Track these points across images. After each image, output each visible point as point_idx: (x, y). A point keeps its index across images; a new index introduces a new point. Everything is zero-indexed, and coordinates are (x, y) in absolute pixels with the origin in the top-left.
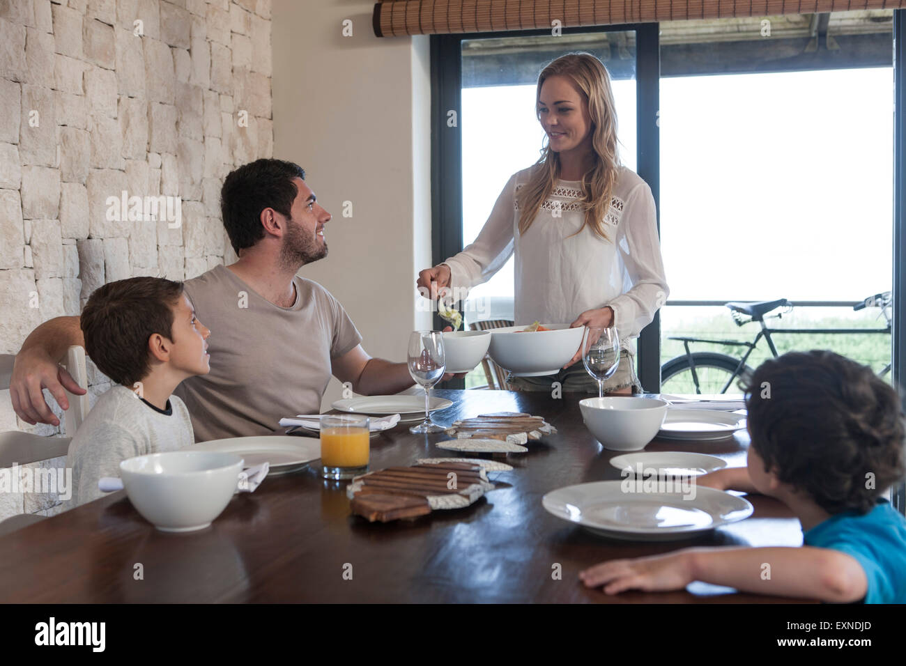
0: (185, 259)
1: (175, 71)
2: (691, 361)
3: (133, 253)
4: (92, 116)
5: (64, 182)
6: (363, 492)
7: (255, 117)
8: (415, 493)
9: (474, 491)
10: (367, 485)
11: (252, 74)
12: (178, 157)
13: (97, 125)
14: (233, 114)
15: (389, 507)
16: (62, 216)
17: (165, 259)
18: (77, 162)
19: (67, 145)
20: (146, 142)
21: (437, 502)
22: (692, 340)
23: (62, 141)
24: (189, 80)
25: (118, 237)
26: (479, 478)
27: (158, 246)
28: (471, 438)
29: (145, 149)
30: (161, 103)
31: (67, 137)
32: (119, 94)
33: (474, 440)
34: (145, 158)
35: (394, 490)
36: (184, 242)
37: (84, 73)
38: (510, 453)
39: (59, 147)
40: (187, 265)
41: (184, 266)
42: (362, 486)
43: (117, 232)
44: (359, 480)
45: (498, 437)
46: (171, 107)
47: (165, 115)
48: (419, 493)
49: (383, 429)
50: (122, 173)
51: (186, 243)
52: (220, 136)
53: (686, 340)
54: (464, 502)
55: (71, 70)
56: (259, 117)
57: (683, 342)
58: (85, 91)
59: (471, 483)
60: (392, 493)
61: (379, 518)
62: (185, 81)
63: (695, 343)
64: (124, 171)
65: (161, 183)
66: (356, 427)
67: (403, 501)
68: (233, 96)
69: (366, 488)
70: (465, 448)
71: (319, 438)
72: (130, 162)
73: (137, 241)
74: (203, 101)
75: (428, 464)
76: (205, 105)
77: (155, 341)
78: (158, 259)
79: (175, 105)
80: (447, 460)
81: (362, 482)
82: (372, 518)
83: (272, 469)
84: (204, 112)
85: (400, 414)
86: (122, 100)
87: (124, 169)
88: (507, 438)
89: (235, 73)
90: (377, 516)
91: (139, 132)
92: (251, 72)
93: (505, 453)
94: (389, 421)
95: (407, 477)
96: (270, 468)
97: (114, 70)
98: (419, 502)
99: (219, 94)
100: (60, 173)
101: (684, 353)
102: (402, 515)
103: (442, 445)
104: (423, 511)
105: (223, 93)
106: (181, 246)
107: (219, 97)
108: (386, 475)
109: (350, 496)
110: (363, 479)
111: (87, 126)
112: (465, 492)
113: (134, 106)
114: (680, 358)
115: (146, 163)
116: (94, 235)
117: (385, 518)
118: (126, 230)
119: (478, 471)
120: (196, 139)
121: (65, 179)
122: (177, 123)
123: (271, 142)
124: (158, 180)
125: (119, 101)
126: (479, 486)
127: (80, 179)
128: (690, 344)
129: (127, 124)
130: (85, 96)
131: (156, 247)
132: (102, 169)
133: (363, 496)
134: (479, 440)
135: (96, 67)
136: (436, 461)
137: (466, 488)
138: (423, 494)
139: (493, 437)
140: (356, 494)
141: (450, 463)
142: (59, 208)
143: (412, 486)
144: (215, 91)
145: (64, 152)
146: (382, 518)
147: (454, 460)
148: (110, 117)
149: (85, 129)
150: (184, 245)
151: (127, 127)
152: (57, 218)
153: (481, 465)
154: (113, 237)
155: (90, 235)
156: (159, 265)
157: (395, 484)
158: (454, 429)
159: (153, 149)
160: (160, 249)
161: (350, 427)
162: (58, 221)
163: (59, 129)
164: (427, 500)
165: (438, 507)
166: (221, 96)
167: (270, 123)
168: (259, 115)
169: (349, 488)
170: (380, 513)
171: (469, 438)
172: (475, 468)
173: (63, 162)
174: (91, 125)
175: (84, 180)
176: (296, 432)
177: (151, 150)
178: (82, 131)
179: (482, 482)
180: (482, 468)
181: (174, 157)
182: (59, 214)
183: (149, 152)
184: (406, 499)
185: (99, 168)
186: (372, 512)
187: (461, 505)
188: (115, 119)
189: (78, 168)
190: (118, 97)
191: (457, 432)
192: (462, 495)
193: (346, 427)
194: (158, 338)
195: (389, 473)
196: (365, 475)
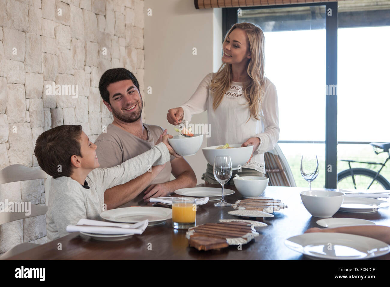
0: (101, 118)
1: (98, 26)
2: (352, 172)
3: (77, 115)
4: (59, 48)
5: (45, 80)
6: (194, 235)
7: (136, 48)
8: (220, 236)
9: (249, 236)
10: (196, 232)
11: (135, 27)
12: (99, 68)
13: (61, 53)
14: (125, 47)
15: (208, 243)
16: (44, 97)
17: (92, 118)
18: (51, 70)
19: (46, 62)
20: (84, 61)
21: (231, 241)
22: (352, 162)
23: (44, 60)
24: (105, 30)
25: (70, 107)
26: (251, 230)
27: (89, 112)
28: (245, 210)
29: (83, 64)
30: (91, 42)
31: (47, 58)
32: (71, 38)
33: (247, 211)
34: (83, 68)
35: (210, 235)
36: (101, 110)
37: (55, 28)
38: (265, 217)
39: (43, 64)
40: (103, 121)
41: (101, 122)
42: (194, 232)
43: (70, 105)
44: (192, 229)
45: (259, 209)
46: (96, 43)
47: (93, 48)
48: (222, 237)
49: (201, 204)
50: (72, 76)
51: (102, 110)
52: (119, 58)
53: (349, 162)
54: (245, 242)
55: (49, 26)
56: (138, 48)
57: (348, 163)
58: (55, 36)
59: (247, 232)
60: (209, 236)
61: (203, 249)
62: (102, 31)
63: (354, 163)
64: (73, 75)
65: (91, 81)
66: (190, 203)
67: (214, 241)
68: (125, 38)
69: (196, 234)
70: (243, 215)
71: (171, 208)
72: (76, 70)
73: (79, 109)
74: (111, 40)
75: (225, 222)
76: (112, 43)
77: (73, 159)
78: (89, 118)
79: (98, 43)
80: (234, 220)
81: (193, 231)
82: (200, 249)
83: (150, 223)
84: (111, 47)
85: (209, 197)
86: (73, 41)
87: (73, 74)
88: (263, 210)
89: (126, 27)
90: (202, 248)
91: (81, 56)
92: (134, 26)
93: (263, 218)
94: (204, 200)
95: (216, 229)
96: (149, 223)
97: (69, 26)
98: (222, 241)
99: (119, 37)
100: (43, 76)
101: (348, 168)
102: (214, 247)
103: (231, 213)
104: (225, 246)
105: (121, 36)
106: (99, 112)
107: (119, 39)
108: (205, 227)
109: (188, 237)
110: (194, 229)
111: (56, 53)
112: (245, 236)
113: (79, 44)
114: (346, 171)
115: (83, 71)
116: (59, 106)
117: (206, 249)
118: (74, 104)
119: (250, 226)
120: (107, 59)
121: (45, 79)
122: (99, 51)
123: (143, 61)
124: (89, 79)
125: (71, 41)
126: (251, 234)
127: (52, 79)
128: (351, 163)
129: (75, 52)
130: (56, 38)
131: (88, 112)
132: (63, 74)
133: (195, 238)
134: (249, 211)
135: (61, 25)
136: (228, 221)
137: (245, 235)
138: (224, 237)
139: (256, 209)
140: (191, 236)
141: (236, 222)
142: (43, 93)
143: (218, 233)
144: (117, 36)
145: (45, 66)
146: (205, 248)
147: (238, 220)
148: (67, 49)
149: (55, 55)
150: (101, 112)
151: (75, 54)
152: (42, 98)
153: (251, 223)
154: (68, 108)
155: (56, 106)
156: (89, 121)
157: (210, 232)
158: (237, 205)
159: (87, 64)
160: (89, 113)
161: (187, 203)
162: (42, 99)
163: (43, 55)
164: (226, 240)
165: (232, 244)
166: (120, 38)
167: (143, 51)
168: (137, 47)
169: (187, 233)
170: (203, 246)
171: (244, 210)
172: (248, 225)
173: (45, 71)
174: (58, 53)
175: (54, 79)
176: (158, 205)
177: (86, 65)
178: (54, 56)
179: (252, 231)
180: (252, 225)
181: (97, 68)
182: (42, 96)
183: (85, 66)
184: (216, 239)
185: (61, 74)
186: (200, 245)
187: (243, 243)
188: (70, 49)
189: (52, 73)
190: (71, 39)
191: (238, 206)
192: (244, 238)
193: (185, 203)
194: (75, 157)
195: (207, 226)
196: (194, 227)
